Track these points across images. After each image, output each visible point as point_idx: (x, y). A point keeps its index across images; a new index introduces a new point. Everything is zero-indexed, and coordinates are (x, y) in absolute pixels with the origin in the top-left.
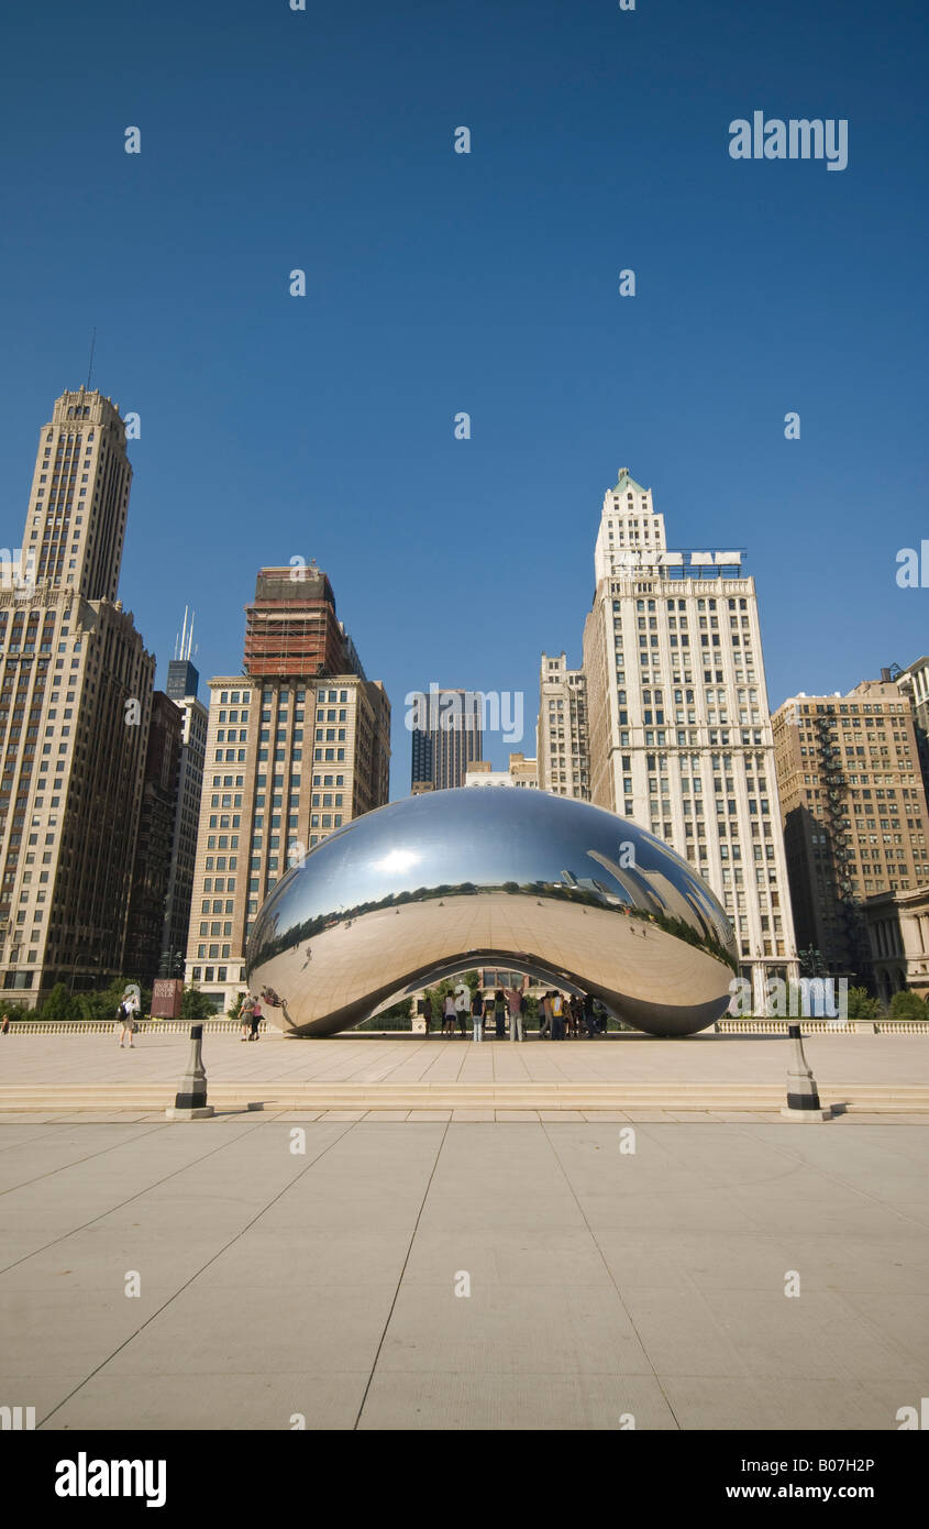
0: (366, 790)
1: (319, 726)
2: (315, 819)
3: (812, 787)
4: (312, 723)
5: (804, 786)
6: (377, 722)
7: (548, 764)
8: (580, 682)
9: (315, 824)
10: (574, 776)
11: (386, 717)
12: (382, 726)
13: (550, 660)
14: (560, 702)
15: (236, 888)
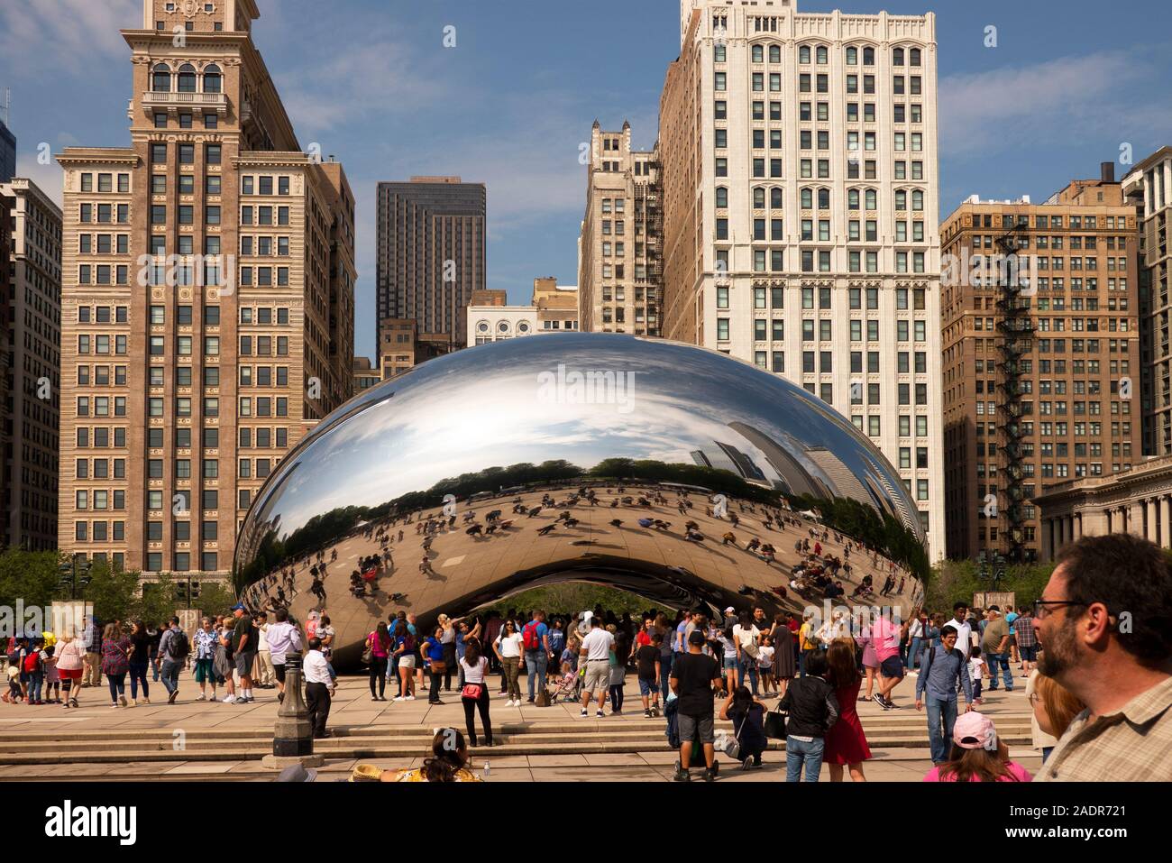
0: (323, 330)
1: (246, 232)
2: (246, 373)
3: (983, 334)
4: (233, 226)
5: (973, 333)
6: (334, 227)
7: (597, 295)
8: (652, 172)
9: (246, 381)
10: (638, 312)
11: (347, 219)
12: (342, 232)
13: (606, 136)
14: (619, 201)
15: (127, 473)
